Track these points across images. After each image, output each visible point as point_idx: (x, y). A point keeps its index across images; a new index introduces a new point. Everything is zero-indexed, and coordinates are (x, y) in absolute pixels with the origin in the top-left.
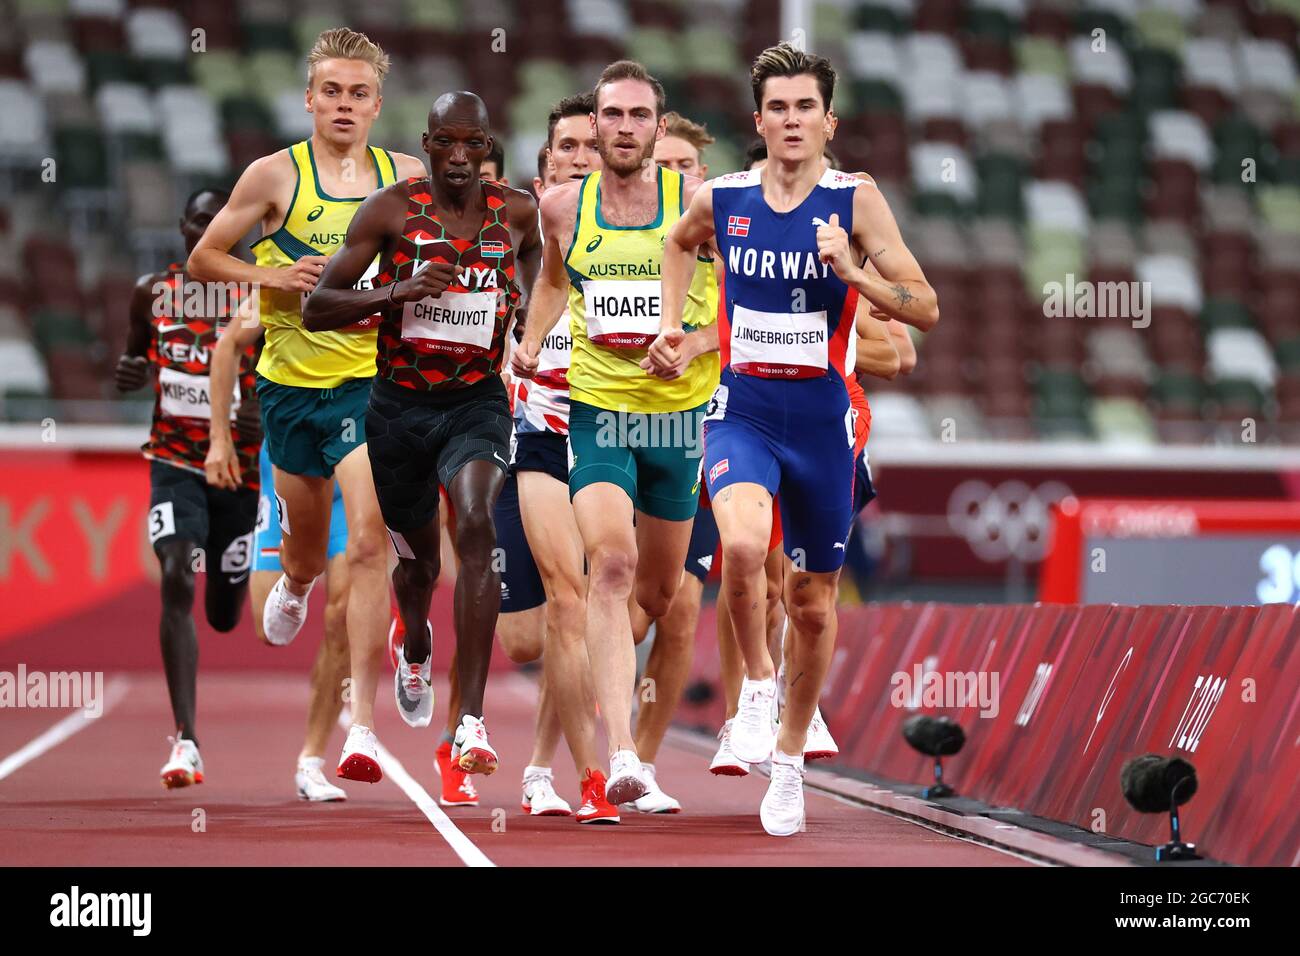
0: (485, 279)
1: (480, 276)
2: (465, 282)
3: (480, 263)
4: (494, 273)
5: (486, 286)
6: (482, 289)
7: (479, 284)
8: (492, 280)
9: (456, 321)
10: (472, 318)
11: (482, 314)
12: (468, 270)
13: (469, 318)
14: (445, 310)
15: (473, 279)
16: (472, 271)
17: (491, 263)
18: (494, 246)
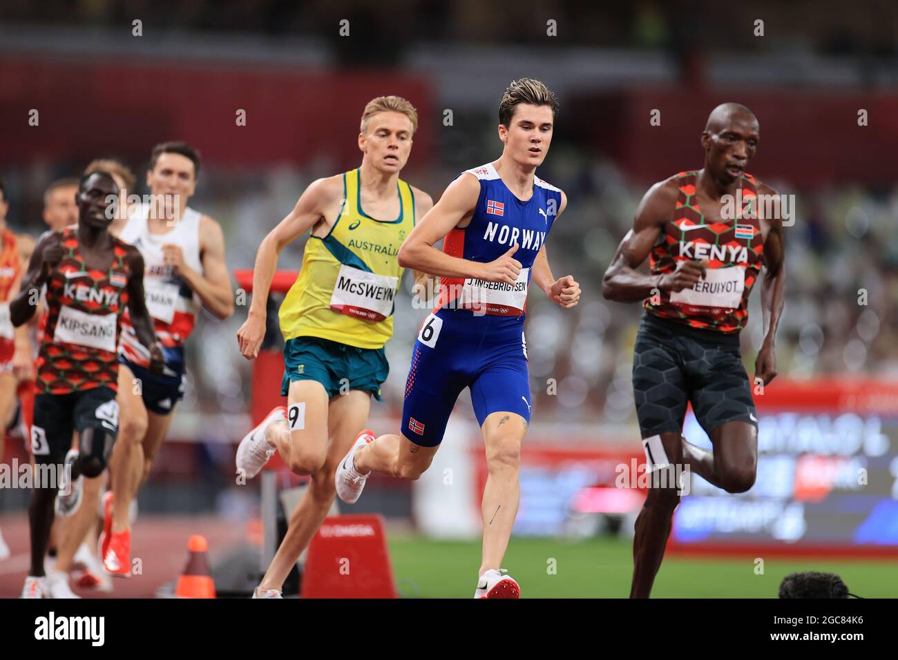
0: (738, 255)
1: (733, 252)
2: (722, 257)
3: (734, 242)
4: (745, 251)
5: (739, 260)
6: (736, 263)
7: (733, 259)
8: (743, 256)
9: (713, 290)
10: (725, 288)
11: (733, 284)
12: (724, 248)
13: (723, 287)
14: (705, 283)
15: (728, 255)
16: (727, 249)
17: (743, 242)
18: (746, 229)
